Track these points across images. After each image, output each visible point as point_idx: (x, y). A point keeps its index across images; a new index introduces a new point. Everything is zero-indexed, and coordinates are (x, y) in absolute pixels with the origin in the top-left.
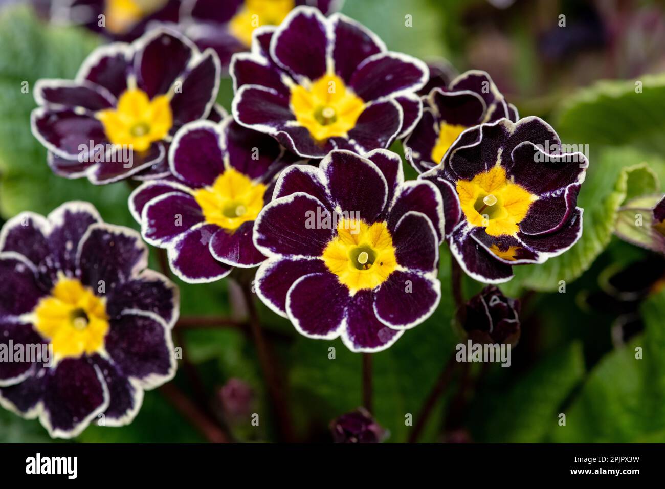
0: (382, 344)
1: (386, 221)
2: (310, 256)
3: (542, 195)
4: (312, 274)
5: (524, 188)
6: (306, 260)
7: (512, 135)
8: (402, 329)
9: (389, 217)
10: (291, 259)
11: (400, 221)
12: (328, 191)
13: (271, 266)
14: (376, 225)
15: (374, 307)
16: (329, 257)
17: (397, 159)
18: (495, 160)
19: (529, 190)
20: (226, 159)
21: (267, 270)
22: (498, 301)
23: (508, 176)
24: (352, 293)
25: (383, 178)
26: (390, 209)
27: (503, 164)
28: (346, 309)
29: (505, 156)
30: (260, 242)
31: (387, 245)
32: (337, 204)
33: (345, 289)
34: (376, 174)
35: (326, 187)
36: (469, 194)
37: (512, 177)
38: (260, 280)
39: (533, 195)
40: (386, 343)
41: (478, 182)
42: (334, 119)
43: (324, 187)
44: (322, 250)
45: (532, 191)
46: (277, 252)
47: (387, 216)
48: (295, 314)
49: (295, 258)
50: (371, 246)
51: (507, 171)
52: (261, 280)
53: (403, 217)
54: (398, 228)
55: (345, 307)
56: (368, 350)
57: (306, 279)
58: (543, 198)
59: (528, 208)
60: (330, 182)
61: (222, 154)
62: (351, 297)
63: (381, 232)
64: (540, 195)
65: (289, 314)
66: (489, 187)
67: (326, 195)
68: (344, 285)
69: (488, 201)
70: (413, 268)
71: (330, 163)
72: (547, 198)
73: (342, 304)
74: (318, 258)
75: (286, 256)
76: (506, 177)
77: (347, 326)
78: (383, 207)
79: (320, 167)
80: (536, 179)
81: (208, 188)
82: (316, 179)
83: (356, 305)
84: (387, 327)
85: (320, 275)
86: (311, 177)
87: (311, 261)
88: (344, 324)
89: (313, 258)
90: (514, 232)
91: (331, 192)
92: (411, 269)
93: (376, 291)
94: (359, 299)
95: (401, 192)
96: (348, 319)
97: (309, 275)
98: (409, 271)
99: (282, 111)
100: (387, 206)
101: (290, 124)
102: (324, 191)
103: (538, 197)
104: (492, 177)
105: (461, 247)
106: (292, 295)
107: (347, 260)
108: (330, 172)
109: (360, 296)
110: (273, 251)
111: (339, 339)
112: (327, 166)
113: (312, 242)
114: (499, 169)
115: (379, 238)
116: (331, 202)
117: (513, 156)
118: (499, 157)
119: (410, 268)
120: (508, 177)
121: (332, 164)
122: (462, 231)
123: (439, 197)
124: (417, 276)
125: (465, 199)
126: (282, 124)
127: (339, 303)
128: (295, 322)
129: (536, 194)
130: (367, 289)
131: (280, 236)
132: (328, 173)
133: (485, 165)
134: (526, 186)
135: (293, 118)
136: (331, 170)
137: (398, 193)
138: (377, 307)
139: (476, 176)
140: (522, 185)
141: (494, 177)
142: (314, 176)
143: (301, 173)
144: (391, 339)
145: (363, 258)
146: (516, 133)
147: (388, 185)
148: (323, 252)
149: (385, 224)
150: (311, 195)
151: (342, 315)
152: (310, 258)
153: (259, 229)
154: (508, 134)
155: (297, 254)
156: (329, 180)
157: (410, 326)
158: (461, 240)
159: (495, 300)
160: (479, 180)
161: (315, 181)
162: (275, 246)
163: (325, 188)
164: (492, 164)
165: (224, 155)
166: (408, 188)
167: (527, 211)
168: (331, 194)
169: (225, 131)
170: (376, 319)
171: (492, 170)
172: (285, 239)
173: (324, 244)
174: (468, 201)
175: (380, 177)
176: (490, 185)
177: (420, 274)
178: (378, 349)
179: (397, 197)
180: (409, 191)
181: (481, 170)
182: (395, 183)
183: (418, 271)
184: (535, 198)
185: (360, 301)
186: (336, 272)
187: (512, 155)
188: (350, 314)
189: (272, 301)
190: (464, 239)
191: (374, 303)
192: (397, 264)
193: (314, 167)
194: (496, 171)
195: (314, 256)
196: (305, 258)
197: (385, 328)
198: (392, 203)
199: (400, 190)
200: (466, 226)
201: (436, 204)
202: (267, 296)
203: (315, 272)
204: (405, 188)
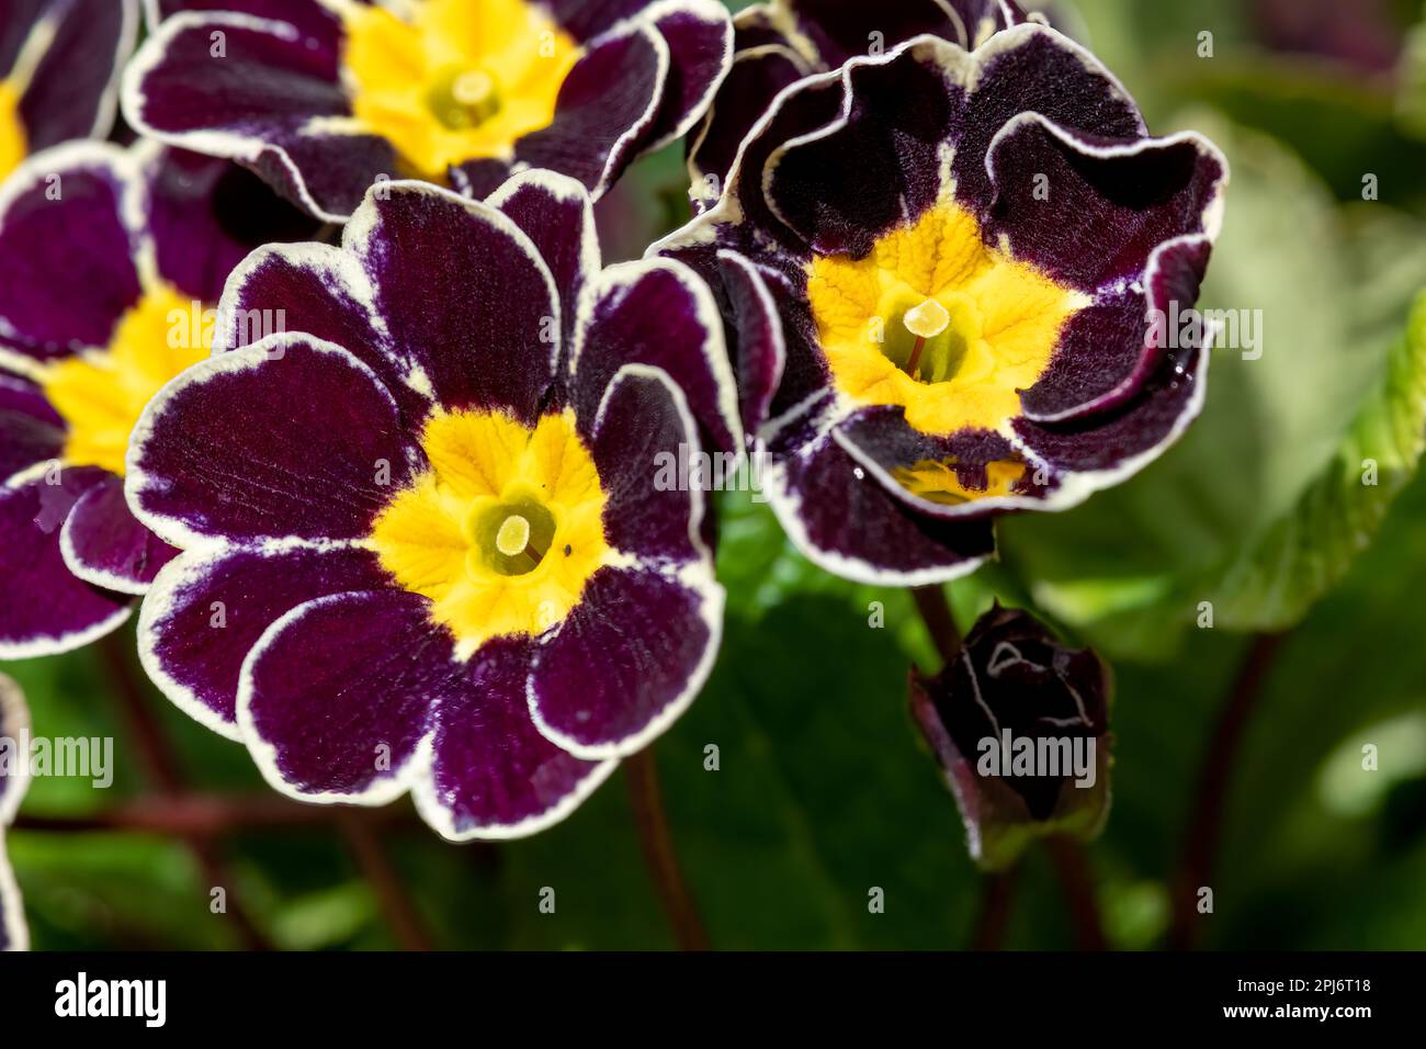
0: (538, 809)
1: (572, 406)
2: (326, 539)
3: (1100, 290)
4: (333, 598)
5: (1041, 272)
6: (311, 552)
7: (975, 97)
8: (608, 756)
9: (575, 391)
10: (258, 550)
11: (605, 401)
12: (378, 323)
13: (192, 577)
14: (547, 422)
15: (530, 690)
16: (399, 538)
17: (579, 198)
18: (935, 183)
19: (1057, 277)
20: (145, 259)
21: (180, 593)
22: (1018, 658)
23: (988, 237)
24: (463, 652)
25: (540, 264)
26: (573, 367)
27: (962, 194)
28: (436, 702)
29: (966, 168)
30: (151, 500)
31: (588, 488)
32: (414, 364)
33: (444, 640)
34: (520, 253)
35: (371, 308)
36: (856, 303)
37: (1004, 239)
38: (157, 624)
39: (1072, 292)
40: (554, 803)
41: (889, 263)
42: (493, 106)
43: (364, 309)
44: (371, 516)
45: (1067, 278)
46: (210, 530)
47: (571, 390)
48: (266, 730)
49: (271, 546)
50: (542, 496)
51: (980, 221)
52: (162, 623)
53: (610, 389)
54: (602, 428)
55: (433, 696)
56: (497, 832)
57: (310, 613)
58: (1104, 300)
59: (1055, 337)
60: (382, 289)
61: (131, 242)
62: (458, 665)
63: (564, 445)
64: (1093, 291)
65: (243, 730)
66: (927, 276)
67: (374, 335)
68: (442, 627)
69: (920, 323)
70: (647, 555)
71: (374, 228)
72: (1115, 298)
73: (427, 687)
74: (356, 543)
75: (242, 543)
76: (984, 240)
77: (435, 758)
78: (554, 362)
79: (344, 244)
80: (1080, 240)
81: (93, 356)
82: (336, 285)
83: (469, 688)
84: (565, 753)
85: (360, 600)
86: (322, 279)
87: (328, 554)
88: (425, 751)
89: (339, 544)
90: (1001, 420)
91: (390, 325)
92: (644, 558)
93: (545, 640)
94: (482, 667)
95: (594, 304)
96: (439, 734)
97: (321, 600)
98: (639, 567)
99: (310, 89)
100: (565, 356)
101: (319, 127)
102: (366, 323)
103: (1090, 298)
104: (931, 241)
105: (802, 471)
106: (260, 670)
107: (464, 547)
108: (379, 257)
109: (487, 658)
110: (195, 529)
111: (406, 802)
112: (366, 240)
113: (335, 492)
114: (950, 215)
115: (560, 466)
116: (392, 357)
117: (995, 167)
118: (945, 172)
119: (643, 554)
120: (989, 239)
121: (383, 233)
122: (813, 422)
123: (708, 312)
124: (660, 578)
125: (846, 320)
126: (290, 128)
127: (418, 687)
128: (264, 756)
129: (1082, 288)
130: (514, 636)
131: (223, 479)
132: (371, 262)
133: (898, 203)
134: (1050, 264)
135: (343, 109)
136: (381, 251)
137: (585, 312)
138: (538, 691)
139: (877, 242)
140: (1036, 263)
141: (938, 242)
142: (329, 276)
143: (292, 269)
144: (569, 789)
145: (514, 537)
146: (984, 90)
147: (558, 286)
148: (375, 523)
149: (569, 416)
150: (327, 339)
151: (423, 722)
152: (324, 546)
153: (146, 458)
154: (959, 91)
155: (280, 534)
156: (377, 286)
157: (632, 744)
158: (806, 450)
159: (1006, 654)
160: (888, 256)
161: (334, 291)
162: (202, 512)
163: (368, 315)
164: (926, 196)
165: (138, 248)
166: (615, 290)
167: (1050, 347)
168: (389, 330)
169: (145, 172)
170: (534, 729)
171: (926, 218)
172: (241, 485)
173: (380, 497)
174: (857, 327)
175: (531, 262)
176: (932, 272)
177: (668, 570)
178: (530, 826)
179: (586, 323)
180: (617, 299)
181: (887, 219)
182: (576, 278)
183: (662, 563)
184: (1078, 301)
185: (484, 676)
186: (426, 586)
187: (988, 163)
188: (445, 721)
189: (198, 693)
190: (818, 448)
191: (530, 679)
192: (608, 547)
193: (327, 247)
194: (944, 222)
195: (340, 537)
196: (307, 545)
197: (559, 759)
198: (573, 346)
199: (591, 297)
200: (831, 406)
201: (701, 334)
202: (181, 677)
203: (344, 589)
204: (606, 290)
